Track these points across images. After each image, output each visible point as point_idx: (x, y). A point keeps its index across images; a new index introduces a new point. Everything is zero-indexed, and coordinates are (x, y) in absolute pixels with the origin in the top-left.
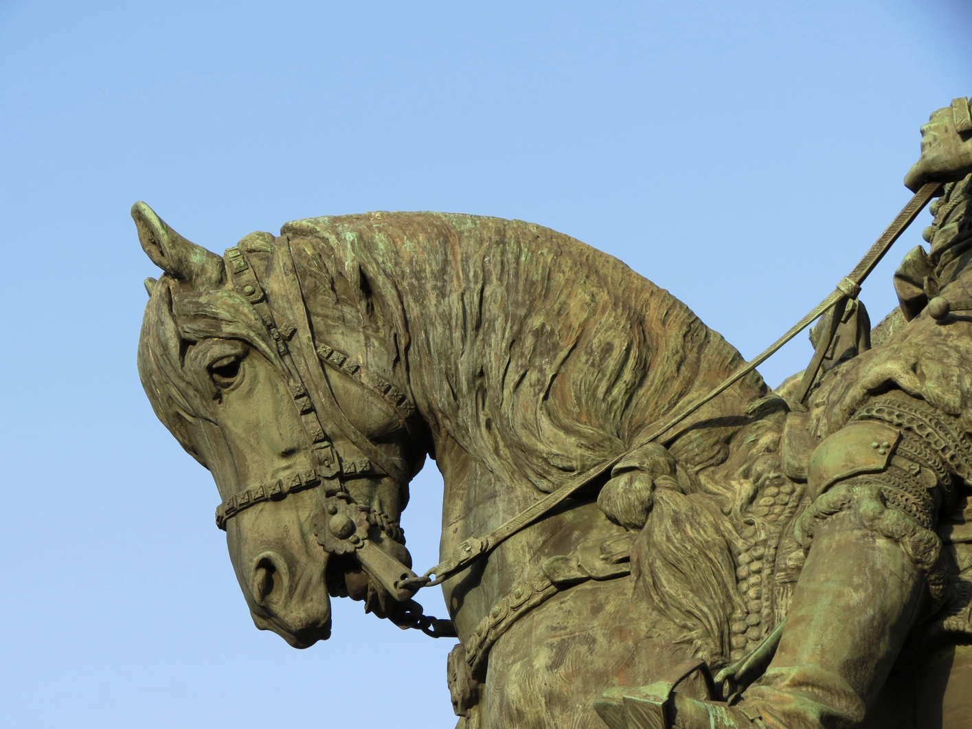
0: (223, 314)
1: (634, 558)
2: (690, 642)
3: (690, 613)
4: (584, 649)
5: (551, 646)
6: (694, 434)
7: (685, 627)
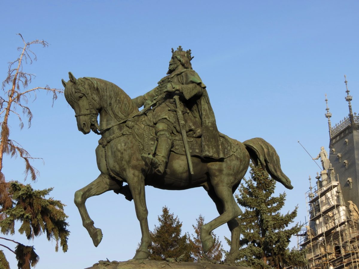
0: (82, 90)
1: (132, 133)
2: (140, 145)
3: (140, 142)
4: (128, 144)
5: (124, 143)
6: (136, 117)
7: (139, 143)
